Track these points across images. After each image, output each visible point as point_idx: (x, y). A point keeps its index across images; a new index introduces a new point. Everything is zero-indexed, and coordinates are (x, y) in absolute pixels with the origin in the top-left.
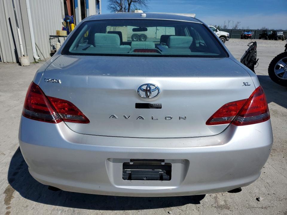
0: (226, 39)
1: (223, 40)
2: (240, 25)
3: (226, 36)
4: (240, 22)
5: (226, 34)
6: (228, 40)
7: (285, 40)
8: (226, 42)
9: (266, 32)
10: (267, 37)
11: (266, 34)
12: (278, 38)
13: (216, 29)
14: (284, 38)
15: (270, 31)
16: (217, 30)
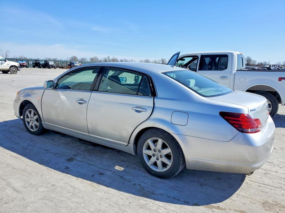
0: (18, 69)
1: (14, 70)
2: (10, 54)
3: (17, 66)
4: (10, 51)
5: (17, 64)
6: (20, 70)
7: (56, 69)
8: (18, 72)
9: (38, 62)
10: (41, 66)
11: (39, 63)
12: (51, 67)
13: (4, 59)
14: (56, 67)
15: (42, 60)
16: (6, 60)
